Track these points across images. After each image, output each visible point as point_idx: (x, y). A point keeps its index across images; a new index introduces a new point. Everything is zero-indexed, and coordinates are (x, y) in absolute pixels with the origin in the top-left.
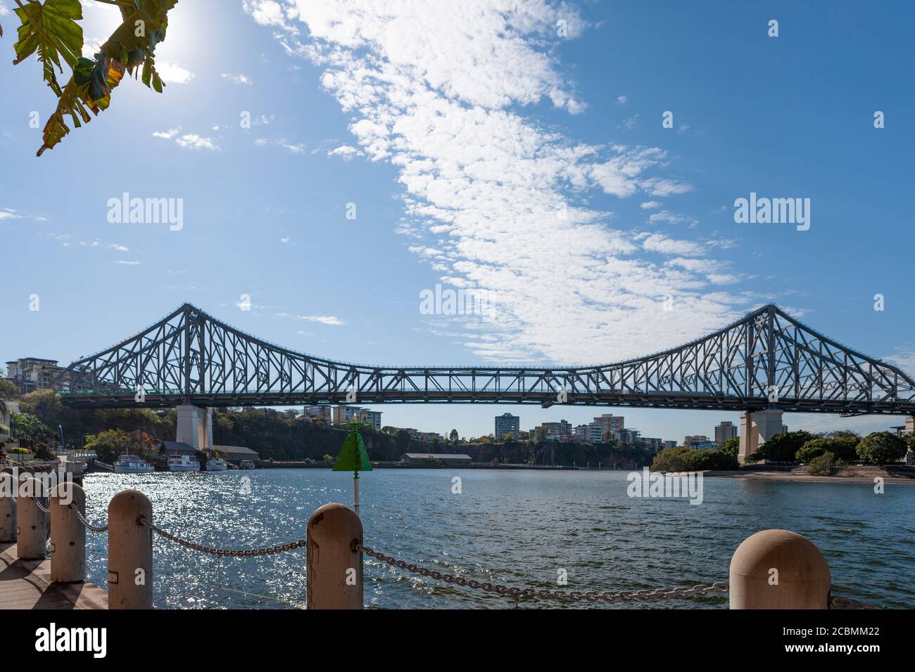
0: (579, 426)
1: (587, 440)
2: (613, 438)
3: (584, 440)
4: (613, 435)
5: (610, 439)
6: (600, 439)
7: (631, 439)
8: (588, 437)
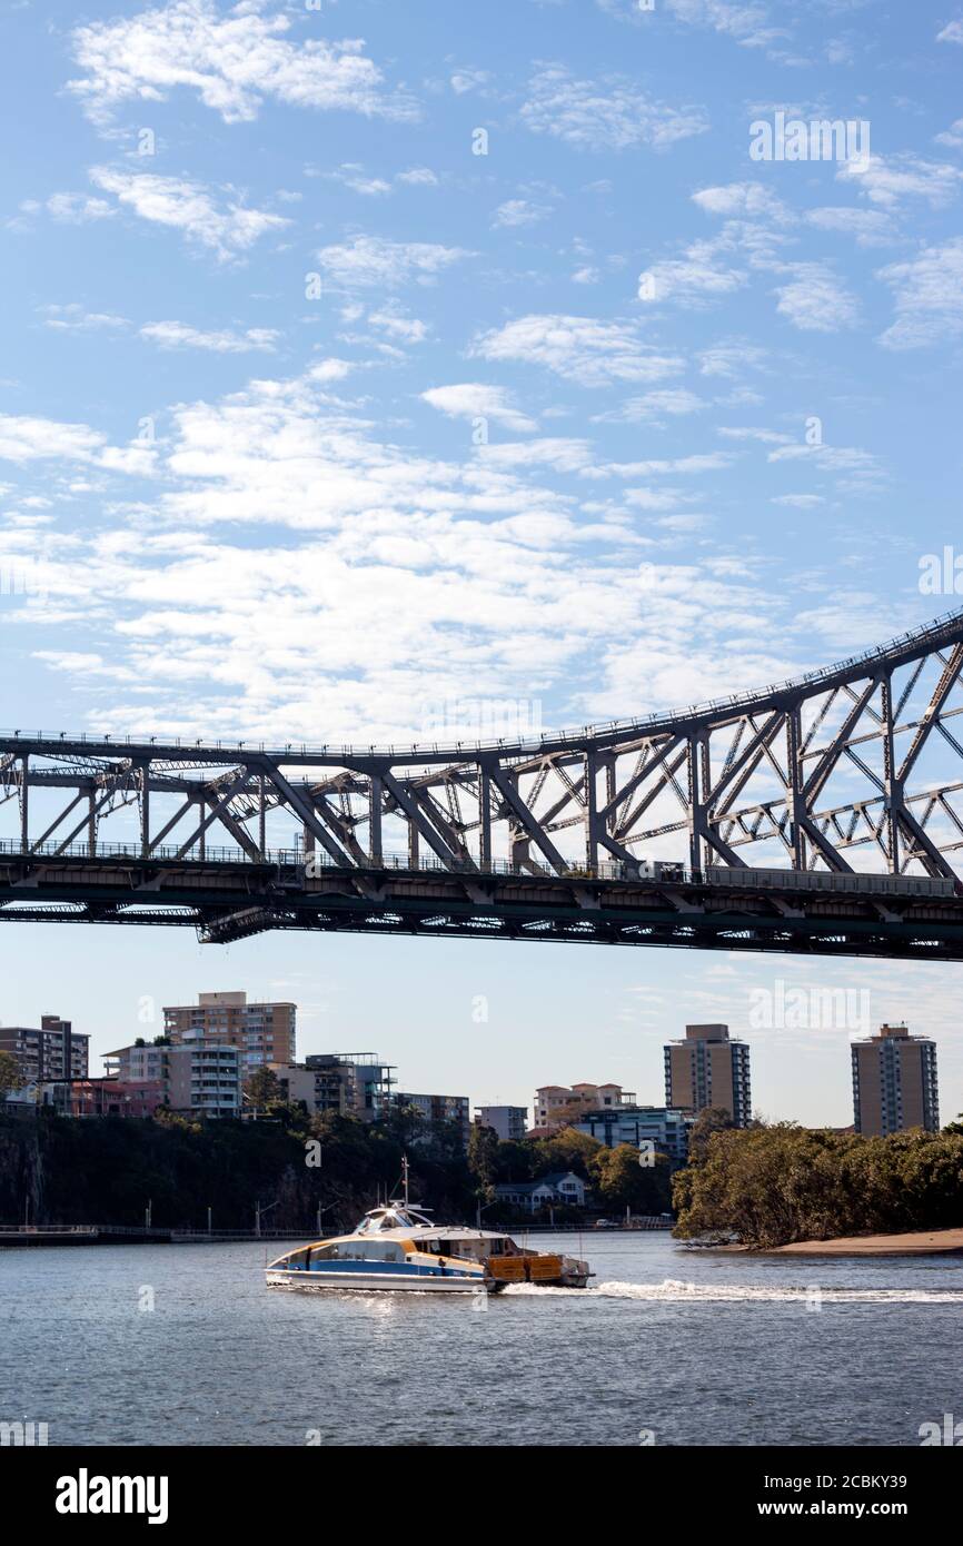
0: (140, 1043)
1: (176, 1103)
2: (285, 1096)
3: (165, 1107)
4: (285, 1082)
5: (276, 1102)
6: (238, 1101)
7: (359, 1100)
8: (183, 1090)
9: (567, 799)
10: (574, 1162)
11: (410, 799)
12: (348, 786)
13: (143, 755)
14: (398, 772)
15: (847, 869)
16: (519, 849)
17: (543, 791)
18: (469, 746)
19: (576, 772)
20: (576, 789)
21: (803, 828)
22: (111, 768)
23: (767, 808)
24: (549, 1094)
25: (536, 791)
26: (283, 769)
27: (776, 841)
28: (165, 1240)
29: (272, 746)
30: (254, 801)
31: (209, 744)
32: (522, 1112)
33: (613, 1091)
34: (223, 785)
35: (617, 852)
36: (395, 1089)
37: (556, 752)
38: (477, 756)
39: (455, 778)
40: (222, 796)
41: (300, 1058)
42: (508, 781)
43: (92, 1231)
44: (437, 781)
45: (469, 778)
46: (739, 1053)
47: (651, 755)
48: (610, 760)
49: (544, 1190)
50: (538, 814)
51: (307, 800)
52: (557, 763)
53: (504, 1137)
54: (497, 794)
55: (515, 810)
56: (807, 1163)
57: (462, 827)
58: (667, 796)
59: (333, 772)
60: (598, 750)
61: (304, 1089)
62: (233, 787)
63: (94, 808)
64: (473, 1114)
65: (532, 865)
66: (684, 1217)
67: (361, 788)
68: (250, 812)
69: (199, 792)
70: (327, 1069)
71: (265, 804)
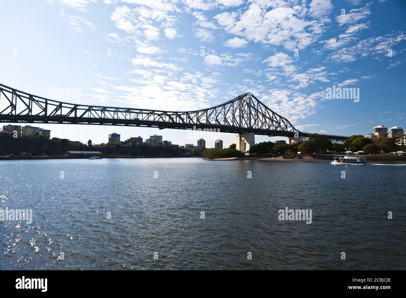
0: (148, 139)
1: (152, 145)
2: (162, 144)
3: (151, 145)
4: (162, 143)
5: (161, 145)
6: (157, 145)
7: (169, 145)
8: (152, 144)
9: (194, 116)
10: (189, 151)
11: (179, 116)
12: (173, 115)
13: (154, 111)
14: (179, 113)
15: (220, 124)
16: (189, 121)
17: (192, 115)
18: (185, 111)
19: (195, 114)
20: (195, 115)
21: (217, 120)
22: (150, 112)
23: (213, 118)
24: (186, 145)
25: (191, 116)
26: (167, 113)
27: (214, 121)
28: (151, 158)
29: (166, 111)
30: (164, 116)
31: (160, 110)
32: (184, 146)
33: (192, 145)
34: (161, 114)
35: (199, 122)
36: (172, 144)
37: (194, 112)
38: (186, 112)
39: (183, 114)
40: (161, 116)
41: (163, 141)
42: (189, 114)
43: (144, 157)
44: (182, 114)
45: (185, 114)
46: (205, 141)
47: (202, 113)
48: (198, 113)
49: (186, 154)
50: (192, 118)
51: (169, 116)
52: (193, 113)
53: (182, 148)
54: (188, 116)
55: (189, 117)
56: (216, 151)
57: (184, 119)
58: (204, 116)
59: (172, 113)
60: (197, 112)
61: (164, 144)
62: (162, 114)
63: (137, 115)
64: (179, 146)
65: (190, 123)
66: (203, 156)
67: (175, 115)
68: (164, 117)
69: (159, 115)
70: (166, 142)
71: (165, 116)
